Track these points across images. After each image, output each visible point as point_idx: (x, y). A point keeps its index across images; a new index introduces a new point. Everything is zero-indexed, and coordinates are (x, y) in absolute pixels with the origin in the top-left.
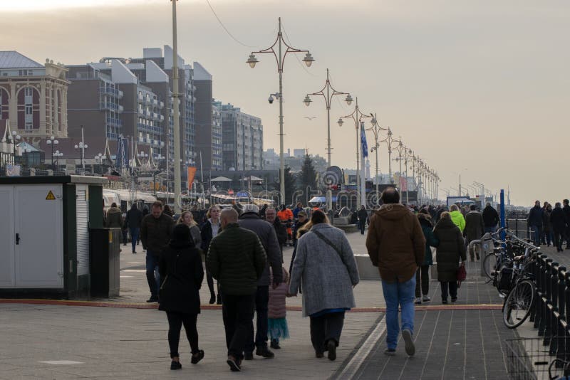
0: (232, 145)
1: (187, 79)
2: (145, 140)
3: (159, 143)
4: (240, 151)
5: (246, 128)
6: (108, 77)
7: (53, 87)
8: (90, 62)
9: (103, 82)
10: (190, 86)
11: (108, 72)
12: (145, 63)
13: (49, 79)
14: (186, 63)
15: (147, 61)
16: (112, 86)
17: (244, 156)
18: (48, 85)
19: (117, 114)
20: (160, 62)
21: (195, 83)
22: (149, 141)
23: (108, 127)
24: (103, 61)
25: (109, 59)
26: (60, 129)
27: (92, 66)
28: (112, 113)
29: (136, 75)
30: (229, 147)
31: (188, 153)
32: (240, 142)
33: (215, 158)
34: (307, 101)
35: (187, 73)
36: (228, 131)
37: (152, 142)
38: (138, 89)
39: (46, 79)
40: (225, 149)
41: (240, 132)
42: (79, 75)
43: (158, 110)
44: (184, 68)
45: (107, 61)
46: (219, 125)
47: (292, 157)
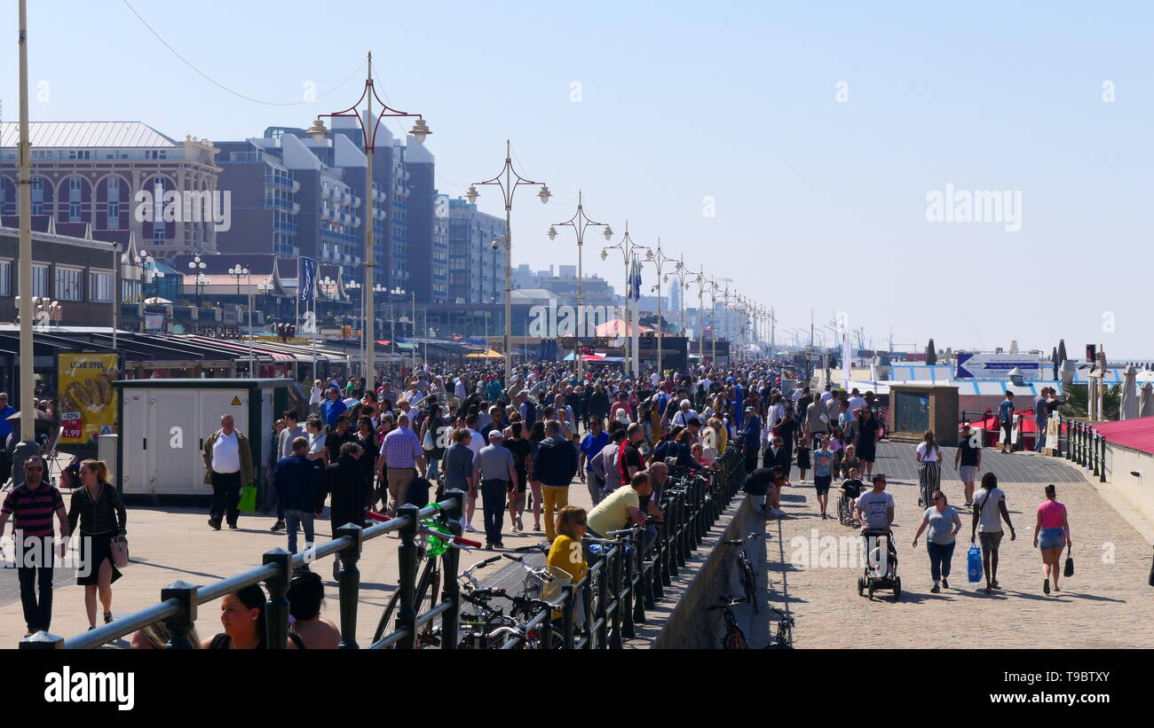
0: (463, 260)
1: (396, 161)
2: (332, 255)
3: (353, 260)
4: (475, 270)
5: (486, 235)
6: (277, 159)
7: (196, 177)
8: (250, 137)
9: (270, 168)
10: (400, 171)
11: (276, 152)
12: (333, 139)
13: (189, 166)
14: (395, 137)
15: (337, 136)
16: (284, 173)
17: (482, 277)
18: (188, 174)
19: (290, 216)
20: (355, 135)
21: (409, 167)
22: (337, 256)
23: (277, 235)
24: (269, 132)
25: (278, 129)
26: (205, 240)
27: (254, 144)
28: (283, 215)
29: (320, 158)
30: (460, 264)
31: (396, 273)
32: (475, 255)
33: (437, 280)
34: (553, 233)
35: (397, 152)
36: (458, 239)
37: (342, 257)
38: (323, 178)
39: (186, 166)
40: (452, 268)
41: (475, 241)
42: (233, 156)
43: (352, 209)
44: (391, 145)
45: (275, 132)
46: (443, 230)
47: (556, 278)
